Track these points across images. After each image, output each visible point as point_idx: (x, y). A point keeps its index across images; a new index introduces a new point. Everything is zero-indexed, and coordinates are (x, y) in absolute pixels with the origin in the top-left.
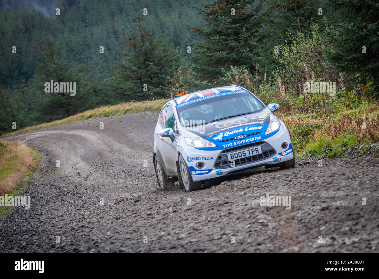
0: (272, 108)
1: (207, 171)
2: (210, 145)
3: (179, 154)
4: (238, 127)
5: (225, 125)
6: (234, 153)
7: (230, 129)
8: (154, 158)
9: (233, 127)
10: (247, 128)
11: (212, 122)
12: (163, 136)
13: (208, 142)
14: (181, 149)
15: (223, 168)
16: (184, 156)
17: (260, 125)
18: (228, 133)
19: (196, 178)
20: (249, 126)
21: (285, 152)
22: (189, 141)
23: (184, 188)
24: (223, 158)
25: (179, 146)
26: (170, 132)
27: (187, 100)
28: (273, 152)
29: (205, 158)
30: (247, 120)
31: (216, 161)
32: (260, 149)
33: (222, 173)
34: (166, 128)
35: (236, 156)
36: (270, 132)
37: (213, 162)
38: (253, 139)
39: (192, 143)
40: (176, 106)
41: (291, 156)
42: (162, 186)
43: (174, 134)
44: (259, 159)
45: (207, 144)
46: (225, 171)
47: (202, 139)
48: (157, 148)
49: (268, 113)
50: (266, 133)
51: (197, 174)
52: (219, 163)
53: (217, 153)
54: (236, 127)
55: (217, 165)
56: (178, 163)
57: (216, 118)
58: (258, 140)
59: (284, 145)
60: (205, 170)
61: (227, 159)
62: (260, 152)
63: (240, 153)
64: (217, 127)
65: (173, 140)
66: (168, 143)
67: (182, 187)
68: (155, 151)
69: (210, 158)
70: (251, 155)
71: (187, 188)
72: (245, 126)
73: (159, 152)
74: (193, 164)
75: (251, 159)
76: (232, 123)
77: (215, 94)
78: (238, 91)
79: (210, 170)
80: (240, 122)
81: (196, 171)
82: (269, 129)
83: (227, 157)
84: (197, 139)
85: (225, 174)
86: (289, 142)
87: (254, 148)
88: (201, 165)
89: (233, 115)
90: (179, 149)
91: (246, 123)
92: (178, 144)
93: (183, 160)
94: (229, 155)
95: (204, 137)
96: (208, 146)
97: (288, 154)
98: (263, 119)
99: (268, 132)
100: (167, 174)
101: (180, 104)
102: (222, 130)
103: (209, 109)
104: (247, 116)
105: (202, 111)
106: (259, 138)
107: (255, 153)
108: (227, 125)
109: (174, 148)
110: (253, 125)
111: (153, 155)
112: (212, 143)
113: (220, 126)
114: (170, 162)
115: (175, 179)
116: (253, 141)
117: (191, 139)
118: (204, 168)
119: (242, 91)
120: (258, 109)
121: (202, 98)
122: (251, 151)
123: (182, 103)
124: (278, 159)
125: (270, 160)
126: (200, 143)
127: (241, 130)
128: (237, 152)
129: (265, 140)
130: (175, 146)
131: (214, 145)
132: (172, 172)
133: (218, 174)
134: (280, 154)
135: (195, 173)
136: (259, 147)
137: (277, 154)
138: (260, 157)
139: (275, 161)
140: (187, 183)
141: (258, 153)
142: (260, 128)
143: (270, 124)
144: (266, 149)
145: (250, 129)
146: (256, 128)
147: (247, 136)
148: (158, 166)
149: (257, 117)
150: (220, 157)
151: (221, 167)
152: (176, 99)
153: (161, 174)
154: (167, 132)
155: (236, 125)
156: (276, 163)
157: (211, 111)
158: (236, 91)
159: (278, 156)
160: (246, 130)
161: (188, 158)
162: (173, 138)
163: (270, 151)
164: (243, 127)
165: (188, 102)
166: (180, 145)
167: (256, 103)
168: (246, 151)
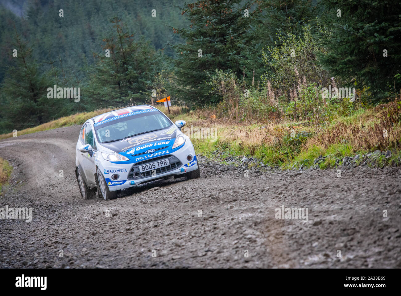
0: (179, 125)
1: (122, 182)
2: (123, 159)
3: (97, 167)
4: (148, 142)
5: (137, 141)
6: (145, 166)
7: (141, 144)
8: (76, 171)
9: (144, 142)
10: (156, 143)
11: (126, 138)
12: (83, 151)
13: (122, 156)
14: (98, 163)
15: (136, 179)
16: (102, 169)
17: (168, 140)
18: (139, 148)
19: (112, 189)
20: (158, 141)
21: (190, 163)
22: (105, 156)
23: (103, 197)
24: (136, 170)
25: (96, 160)
26: (89, 148)
27: (104, 119)
28: (179, 163)
29: (119, 171)
30: (156, 136)
31: (129, 173)
32: (168, 162)
33: (135, 184)
34: (86, 144)
35: (147, 168)
36: (177, 146)
37: (127, 174)
38: (161, 153)
39: (108, 157)
40: (94, 125)
41: (195, 167)
42: (84, 196)
43: (93, 149)
44: (167, 170)
45: (121, 158)
46: (137, 181)
47: (116, 154)
48: (79, 162)
49: (175, 129)
50: (173, 147)
51: (113, 185)
52: (132, 175)
53: (130, 165)
54: (147, 143)
55: (130, 176)
56: (96, 175)
57: (129, 135)
58: (166, 154)
59: (189, 158)
60: (120, 181)
61: (139, 171)
62: (168, 164)
63: (150, 166)
64: (130, 142)
65: (91, 155)
66: (87, 158)
67: (101, 196)
68: (77, 165)
69: (124, 171)
70: (160, 167)
71: (105, 197)
72: (154, 141)
73: (80, 165)
74: (110, 176)
75: (160, 170)
76: (143, 139)
77: (129, 113)
78: (149, 110)
79: (125, 181)
80: (150, 138)
81: (112, 182)
82: (175, 144)
83: (139, 169)
84: (112, 154)
85: (137, 185)
86: (193, 154)
87: (163, 161)
88: (116, 177)
89: (144, 132)
90: (96, 163)
91: (155, 139)
92: (96, 158)
93: (100, 173)
94: (140, 167)
95: (118, 152)
96: (122, 160)
97: (192, 165)
98: (170, 134)
99: (175, 146)
100: (88, 185)
101: (97, 123)
102: (134, 145)
103: (124, 126)
104: (157, 132)
105: (118, 128)
106: (166, 152)
107: (163, 165)
108: (139, 141)
109: (93, 162)
110: (162, 141)
111: (75, 169)
112: (126, 157)
113: (132, 142)
114: (89, 174)
115: (95, 189)
116: (162, 155)
117: (107, 154)
118: (119, 180)
119: (153, 110)
120: (167, 126)
121: (117, 117)
122: (160, 163)
123: (99, 122)
124: (184, 170)
125: (177, 171)
126: (115, 157)
127: (151, 145)
128: (148, 165)
129: (172, 154)
130: (93, 160)
131: (127, 159)
132: (91, 183)
133: (131, 184)
134: (186, 165)
135: (111, 184)
136: (167, 160)
137: (183, 165)
138: (168, 168)
139: (181, 171)
140: (104, 193)
141: (166, 165)
142: (167, 143)
143: (177, 139)
144: (173, 161)
145: (158, 144)
146: (164, 143)
147: (156, 150)
148: (80, 179)
149: (165, 133)
150: (132, 170)
151: (134, 179)
152: (93, 118)
153: (83, 186)
154: (86, 148)
155: (147, 140)
156: (183, 173)
157: (126, 127)
158: (147, 110)
159: (183, 167)
160: (155, 145)
161: (104, 171)
162: (91, 153)
163: (177, 163)
164: (153, 142)
165: (104, 121)
166: (98, 159)
167: (165, 120)
168: (156, 163)
